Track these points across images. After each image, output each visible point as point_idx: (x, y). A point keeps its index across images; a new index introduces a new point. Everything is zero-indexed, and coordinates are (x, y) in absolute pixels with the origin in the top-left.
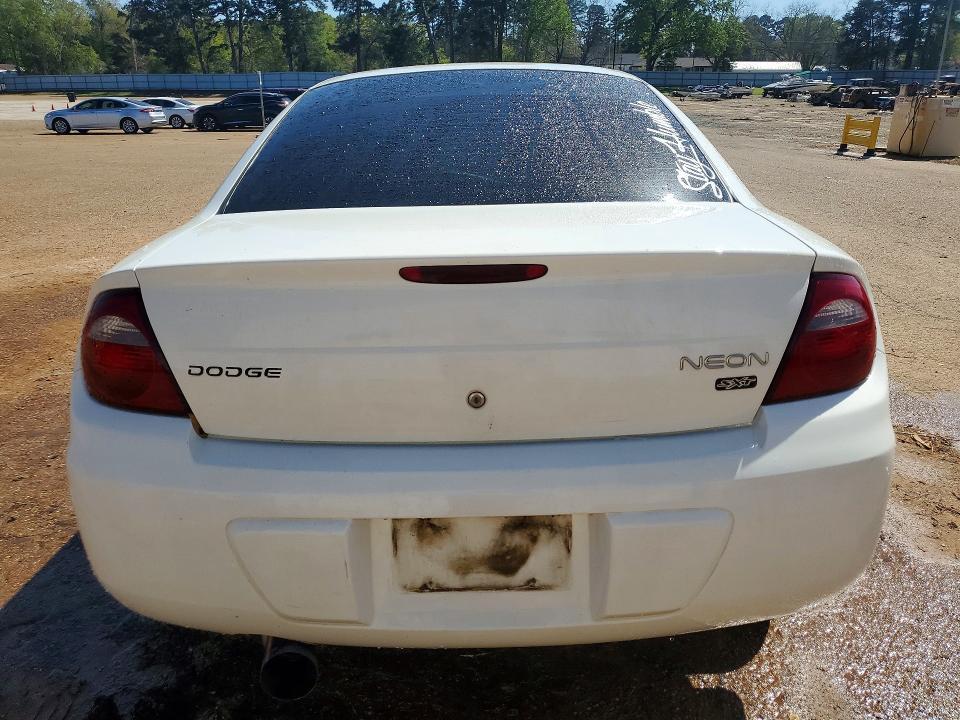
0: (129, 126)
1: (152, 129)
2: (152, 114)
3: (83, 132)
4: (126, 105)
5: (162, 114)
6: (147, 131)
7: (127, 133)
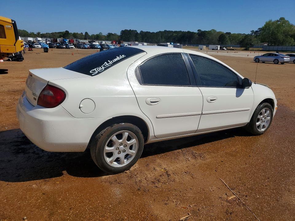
0: (276, 62)
1: (284, 63)
2: (285, 59)
3: (264, 62)
4: (278, 55)
5: (289, 59)
6: (282, 63)
7: (274, 64)
